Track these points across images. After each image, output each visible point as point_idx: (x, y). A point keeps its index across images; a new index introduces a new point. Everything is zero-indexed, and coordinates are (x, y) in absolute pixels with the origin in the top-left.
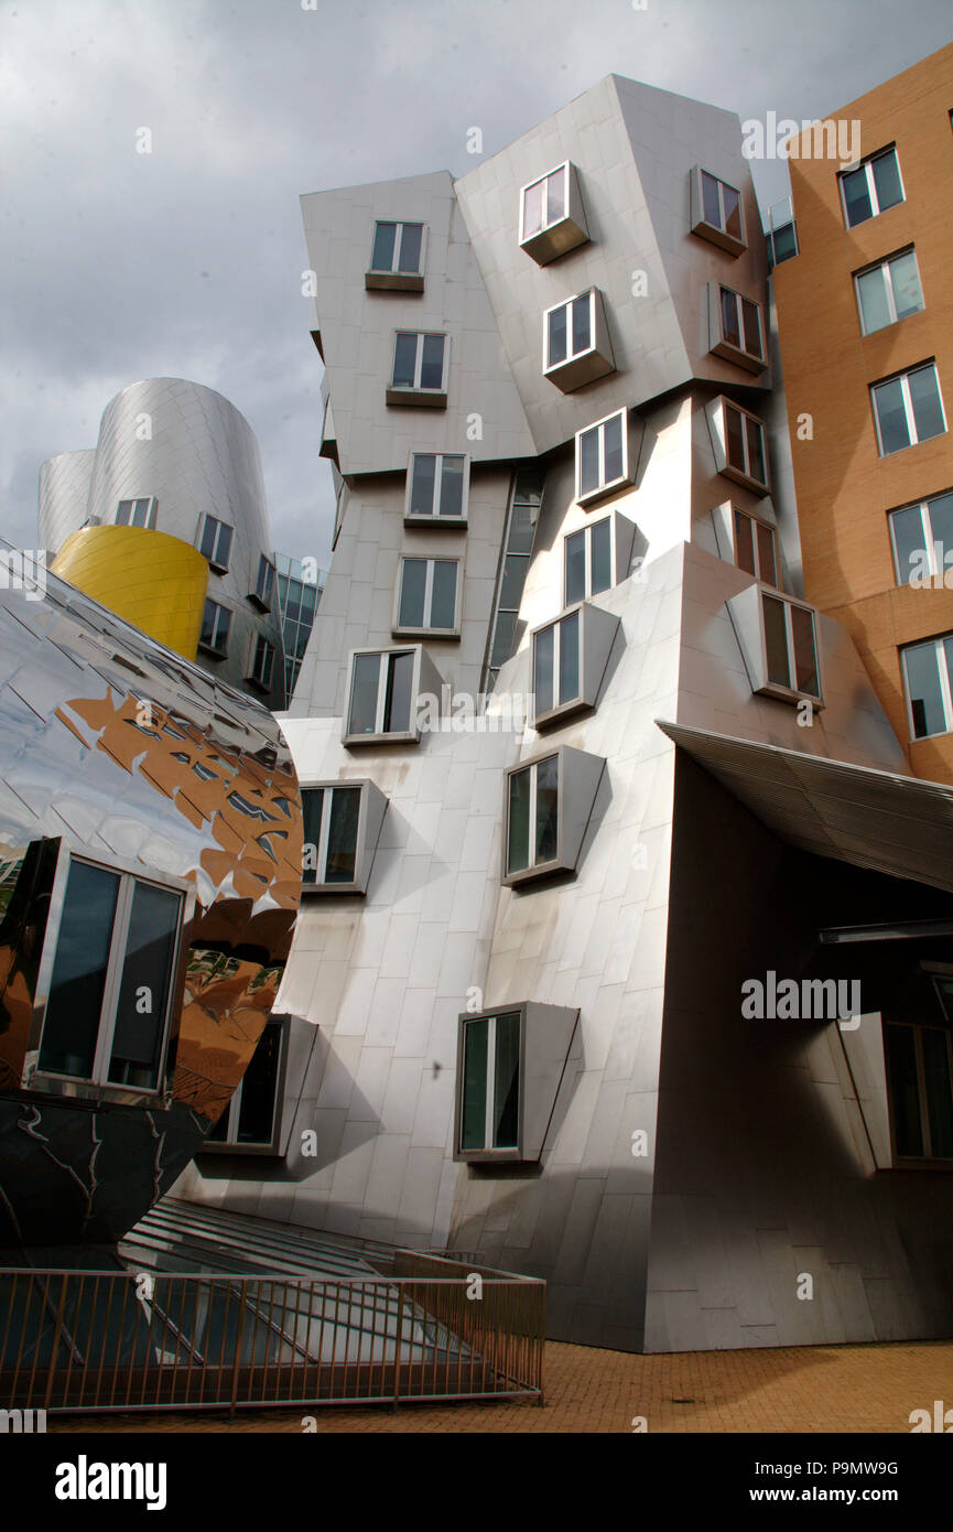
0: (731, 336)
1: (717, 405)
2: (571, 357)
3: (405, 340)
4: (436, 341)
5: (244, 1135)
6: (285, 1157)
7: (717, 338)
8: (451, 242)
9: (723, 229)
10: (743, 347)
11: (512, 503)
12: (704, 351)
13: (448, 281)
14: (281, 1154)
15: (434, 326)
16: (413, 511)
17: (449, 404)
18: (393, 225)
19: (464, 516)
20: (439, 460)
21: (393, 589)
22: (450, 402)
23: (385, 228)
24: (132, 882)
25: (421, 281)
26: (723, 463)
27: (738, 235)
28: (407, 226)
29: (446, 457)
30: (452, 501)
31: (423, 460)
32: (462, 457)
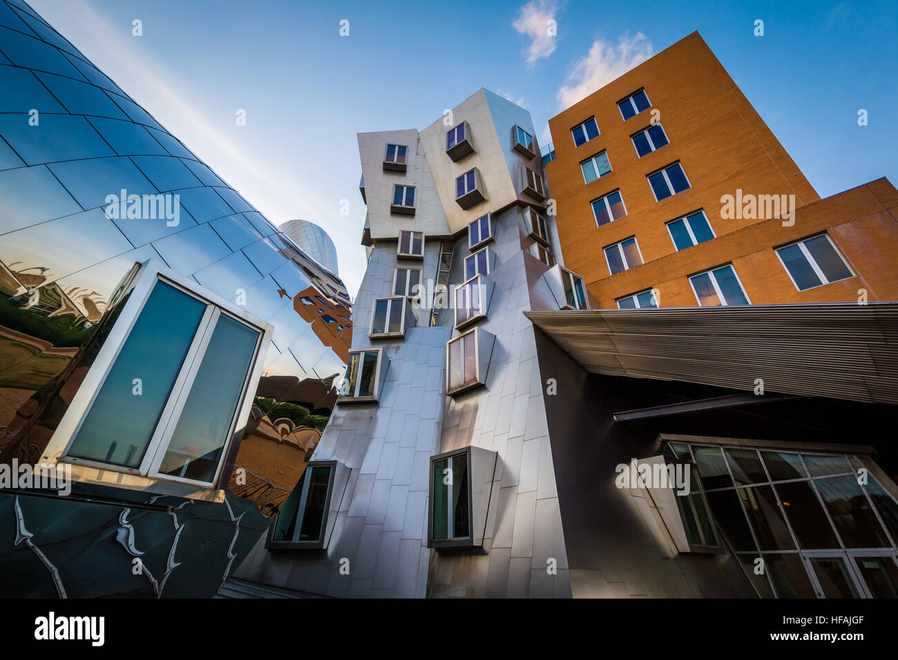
0: (531, 184)
1: (527, 211)
2: (466, 192)
3: (399, 189)
4: (411, 190)
5: (304, 536)
6: (326, 550)
7: (526, 185)
8: (417, 154)
9: (527, 147)
10: (536, 190)
11: (441, 253)
12: (521, 191)
13: (416, 168)
14: (325, 547)
15: (411, 184)
16: (401, 252)
17: (416, 213)
18: (394, 146)
19: (423, 254)
20: (412, 234)
21: (392, 281)
22: (417, 213)
23: (391, 148)
24: (218, 312)
25: (405, 166)
26: (531, 230)
27: (532, 150)
28: (400, 147)
29: (415, 233)
30: (417, 249)
31: (406, 234)
32: (421, 233)
